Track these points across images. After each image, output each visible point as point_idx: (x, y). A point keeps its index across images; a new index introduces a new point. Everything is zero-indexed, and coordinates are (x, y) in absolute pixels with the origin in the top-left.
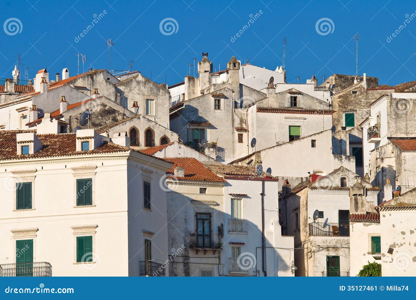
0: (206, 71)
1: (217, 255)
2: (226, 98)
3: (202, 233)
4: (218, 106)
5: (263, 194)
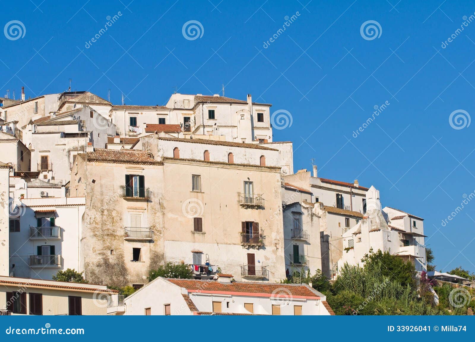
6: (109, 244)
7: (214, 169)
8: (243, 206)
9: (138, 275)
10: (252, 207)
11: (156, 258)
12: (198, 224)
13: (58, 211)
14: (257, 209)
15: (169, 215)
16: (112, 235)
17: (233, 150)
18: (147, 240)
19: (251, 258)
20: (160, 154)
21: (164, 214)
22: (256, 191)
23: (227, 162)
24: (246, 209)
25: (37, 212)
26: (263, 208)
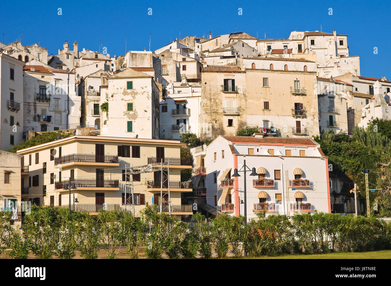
0: (66, 47)
1: (48, 103)
2: (71, 55)
3: (42, 94)
4: (68, 58)
5: (68, 79)
6: (215, 118)
7: (276, 74)
8: (293, 94)
9: (231, 134)
10: (299, 95)
11: (242, 124)
12: (266, 105)
13: (188, 100)
14: (302, 96)
15: (249, 101)
16: (216, 113)
17: (288, 63)
18: (236, 115)
19: (298, 123)
20: (244, 67)
21: (246, 100)
22: (301, 86)
23: (284, 70)
24: (295, 96)
25: (176, 101)
26: (306, 95)
